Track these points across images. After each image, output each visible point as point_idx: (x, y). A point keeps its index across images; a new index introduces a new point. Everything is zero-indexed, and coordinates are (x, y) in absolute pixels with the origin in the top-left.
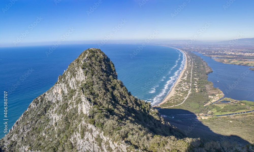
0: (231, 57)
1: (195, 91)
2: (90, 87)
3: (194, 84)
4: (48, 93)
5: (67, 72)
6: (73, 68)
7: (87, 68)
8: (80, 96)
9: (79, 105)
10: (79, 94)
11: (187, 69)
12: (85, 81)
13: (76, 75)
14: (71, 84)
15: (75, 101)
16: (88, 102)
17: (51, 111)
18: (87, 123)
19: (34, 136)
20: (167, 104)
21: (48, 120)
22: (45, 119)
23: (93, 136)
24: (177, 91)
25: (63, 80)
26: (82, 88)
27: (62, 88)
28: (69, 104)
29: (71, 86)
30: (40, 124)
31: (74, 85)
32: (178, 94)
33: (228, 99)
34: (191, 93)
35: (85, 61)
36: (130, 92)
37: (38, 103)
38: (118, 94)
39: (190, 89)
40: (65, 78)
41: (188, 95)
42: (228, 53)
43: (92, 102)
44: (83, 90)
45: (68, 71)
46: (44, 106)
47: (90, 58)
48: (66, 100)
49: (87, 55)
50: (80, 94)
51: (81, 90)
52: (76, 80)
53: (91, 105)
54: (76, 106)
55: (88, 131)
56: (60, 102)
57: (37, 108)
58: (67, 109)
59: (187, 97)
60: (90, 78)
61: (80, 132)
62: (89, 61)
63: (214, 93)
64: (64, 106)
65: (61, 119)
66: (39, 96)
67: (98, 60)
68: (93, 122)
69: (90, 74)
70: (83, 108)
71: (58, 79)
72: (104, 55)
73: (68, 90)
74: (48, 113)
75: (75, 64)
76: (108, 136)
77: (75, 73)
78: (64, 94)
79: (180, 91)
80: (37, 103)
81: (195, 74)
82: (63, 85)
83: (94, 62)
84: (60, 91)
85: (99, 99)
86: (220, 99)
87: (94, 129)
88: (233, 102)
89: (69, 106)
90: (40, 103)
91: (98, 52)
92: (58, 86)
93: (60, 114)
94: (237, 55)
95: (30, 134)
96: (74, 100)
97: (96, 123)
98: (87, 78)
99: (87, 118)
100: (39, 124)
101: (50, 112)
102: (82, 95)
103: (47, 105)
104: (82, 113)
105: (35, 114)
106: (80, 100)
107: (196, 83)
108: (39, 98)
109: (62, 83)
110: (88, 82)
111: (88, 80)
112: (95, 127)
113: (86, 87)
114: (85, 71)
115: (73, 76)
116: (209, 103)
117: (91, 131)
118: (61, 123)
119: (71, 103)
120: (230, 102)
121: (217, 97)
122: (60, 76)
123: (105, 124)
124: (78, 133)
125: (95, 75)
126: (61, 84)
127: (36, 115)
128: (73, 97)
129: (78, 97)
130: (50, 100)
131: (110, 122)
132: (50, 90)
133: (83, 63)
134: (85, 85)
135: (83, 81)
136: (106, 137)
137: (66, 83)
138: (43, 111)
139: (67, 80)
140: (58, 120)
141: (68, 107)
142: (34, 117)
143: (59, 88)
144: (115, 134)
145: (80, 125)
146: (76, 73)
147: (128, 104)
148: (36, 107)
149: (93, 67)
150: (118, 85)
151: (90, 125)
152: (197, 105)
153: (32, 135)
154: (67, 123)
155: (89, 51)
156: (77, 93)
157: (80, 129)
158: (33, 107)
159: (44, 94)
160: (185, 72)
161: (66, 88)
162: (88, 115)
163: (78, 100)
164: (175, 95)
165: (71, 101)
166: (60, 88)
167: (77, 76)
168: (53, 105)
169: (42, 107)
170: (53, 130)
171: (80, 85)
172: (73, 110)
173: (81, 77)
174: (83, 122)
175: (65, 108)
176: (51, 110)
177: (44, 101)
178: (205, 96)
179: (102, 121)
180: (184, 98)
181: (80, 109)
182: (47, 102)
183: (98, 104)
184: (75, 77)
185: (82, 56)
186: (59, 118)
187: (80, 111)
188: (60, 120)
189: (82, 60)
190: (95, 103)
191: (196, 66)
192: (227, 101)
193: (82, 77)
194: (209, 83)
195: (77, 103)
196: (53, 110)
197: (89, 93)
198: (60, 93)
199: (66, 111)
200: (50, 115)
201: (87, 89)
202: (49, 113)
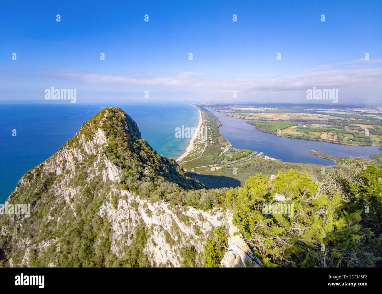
0: (234, 111)
1: (210, 144)
2: (114, 151)
3: (209, 137)
4: (48, 162)
5: (81, 135)
6: (89, 129)
7: (108, 130)
8: (103, 161)
9: (104, 172)
10: (101, 159)
11: (202, 124)
12: (107, 144)
13: (94, 138)
14: (87, 148)
15: (97, 168)
16: (115, 167)
17: (58, 185)
18: (120, 190)
19: (35, 223)
20: (188, 158)
21: (54, 197)
22: (48, 197)
23: (128, 202)
24: (195, 145)
25: (75, 144)
26: (105, 152)
27: (73, 155)
28: (89, 172)
29: (87, 151)
30: (42, 205)
31: (91, 150)
32: (197, 148)
33: (234, 149)
34: (207, 146)
35: (104, 122)
36: (155, 151)
37: (32, 178)
38: (145, 154)
39: (206, 143)
40: (78, 143)
41: (205, 148)
42: (231, 108)
43: (120, 167)
44: (106, 154)
45: (81, 133)
46: (43, 181)
47: (110, 118)
48: (85, 168)
49: (106, 115)
50: (103, 159)
51: (105, 155)
52: (94, 143)
53: (119, 169)
54: (99, 173)
55: (121, 198)
56: (71, 172)
57: (32, 184)
58: (87, 178)
59: (204, 150)
60: (113, 140)
61: (110, 201)
62: (110, 122)
63: (225, 144)
64: (82, 175)
65: (80, 192)
66: (34, 168)
67: (120, 120)
68: (127, 188)
69: (112, 136)
70: (109, 174)
71: (67, 143)
72: (126, 115)
73: (83, 156)
74: (52, 189)
75: (91, 125)
76: (145, 199)
77: (92, 135)
78: (77, 161)
79: (198, 145)
80: (30, 178)
81: (209, 128)
82: (75, 151)
83: (115, 122)
84: (70, 158)
85: (127, 162)
86: (229, 150)
87: (129, 194)
88: (238, 152)
89: (90, 174)
90: (35, 178)
91: (119, 111)
92: (67, 153)
93: (77, 186)
94: (237, 110)
95: (28, 221)
96: (95, 167)
97: (130, 188)
98: (109, 140)
99: (119, 185)
100: (40, 206)
101: (56, 187)
102: (106, 160)
103: (48, 179)
104: (108, 179)
105: (29, 195)
106: (104, 165)
107: (210, 137)
108: (33, 171)
109: (73, 148)
110: (111, 145)
111: (111, 142)
112: (130, 192)
113: (110, 151)
114: (106, 133)
115: (90, 139)
116: (222, 153)
117: (126, 198)
118: (79, 197)
119: (91, 171)
120: (235, 151)
121: (227, 148)
122: (69, 140)
123: (140, 187)
124: (108, 203)
125: (118, 137)
126: (71, 150)
127: (31, 196)
128: (95, 164)
129: (101, 163)
130: (52, 171)
131: (145, 185)
132: (52, 159)
133: (102, 124)
134: (108, 149)
135: (105, 144)
136: (143, 200)
137: (80, 148)
138: (43, 188)
139: (81, 144)
140: (75, 195)
141: (88, 176)
142: (29, 199)
143: (69, 155)
144: (153, 195)
145: (110, 194)
146: (94, 136)
147: (155, 163)
148: (30, 184)
149: (115, 128)
150: (143, 145)
151: (124, 191)
152: (212, 157)
153: (32, 222)
154: (89, 196)
155: (108, 110)
156: (99, 158)
157: (111, 198)
158: (25, 185)
159: (41, 165)
160: (201, 126)
161: (80, 153)
162: (120, 181)
163: (101, 166)
164: (194, 149)
165: (92, 169)
166: (71, 154)
167: (96, 139)
168: (60, 178)
169: (40, 183)
170: (68, 208)
171: (100, 149)
172: (97, 179)
173: (101, 140)
174: (115, 190)
175: (84, 178)
176: (56, 184)
177: (42, 175)
178: (218, 148)
179: (136, 185)
180: (202, 151)
181: (106, 175)
182: (46, 174)
183: (127, 167)
184: (92, 140)
185: (100, 116)
186: (77, 192)
187: (105, 178)
188: (78, 193)
189: (101, 121)
190: (123, 167)
191: (209, 120)
192: (234, 151)
193: (103, 139)
194: (220, 136)
195: (101, 170)
196: (60, 184)
197: (114, 156)
198: (71, 161)
199: (85, 181)
200: (55, 190)
201: (110, 152)
202: (54, 188)
